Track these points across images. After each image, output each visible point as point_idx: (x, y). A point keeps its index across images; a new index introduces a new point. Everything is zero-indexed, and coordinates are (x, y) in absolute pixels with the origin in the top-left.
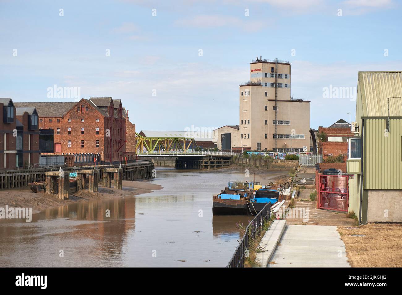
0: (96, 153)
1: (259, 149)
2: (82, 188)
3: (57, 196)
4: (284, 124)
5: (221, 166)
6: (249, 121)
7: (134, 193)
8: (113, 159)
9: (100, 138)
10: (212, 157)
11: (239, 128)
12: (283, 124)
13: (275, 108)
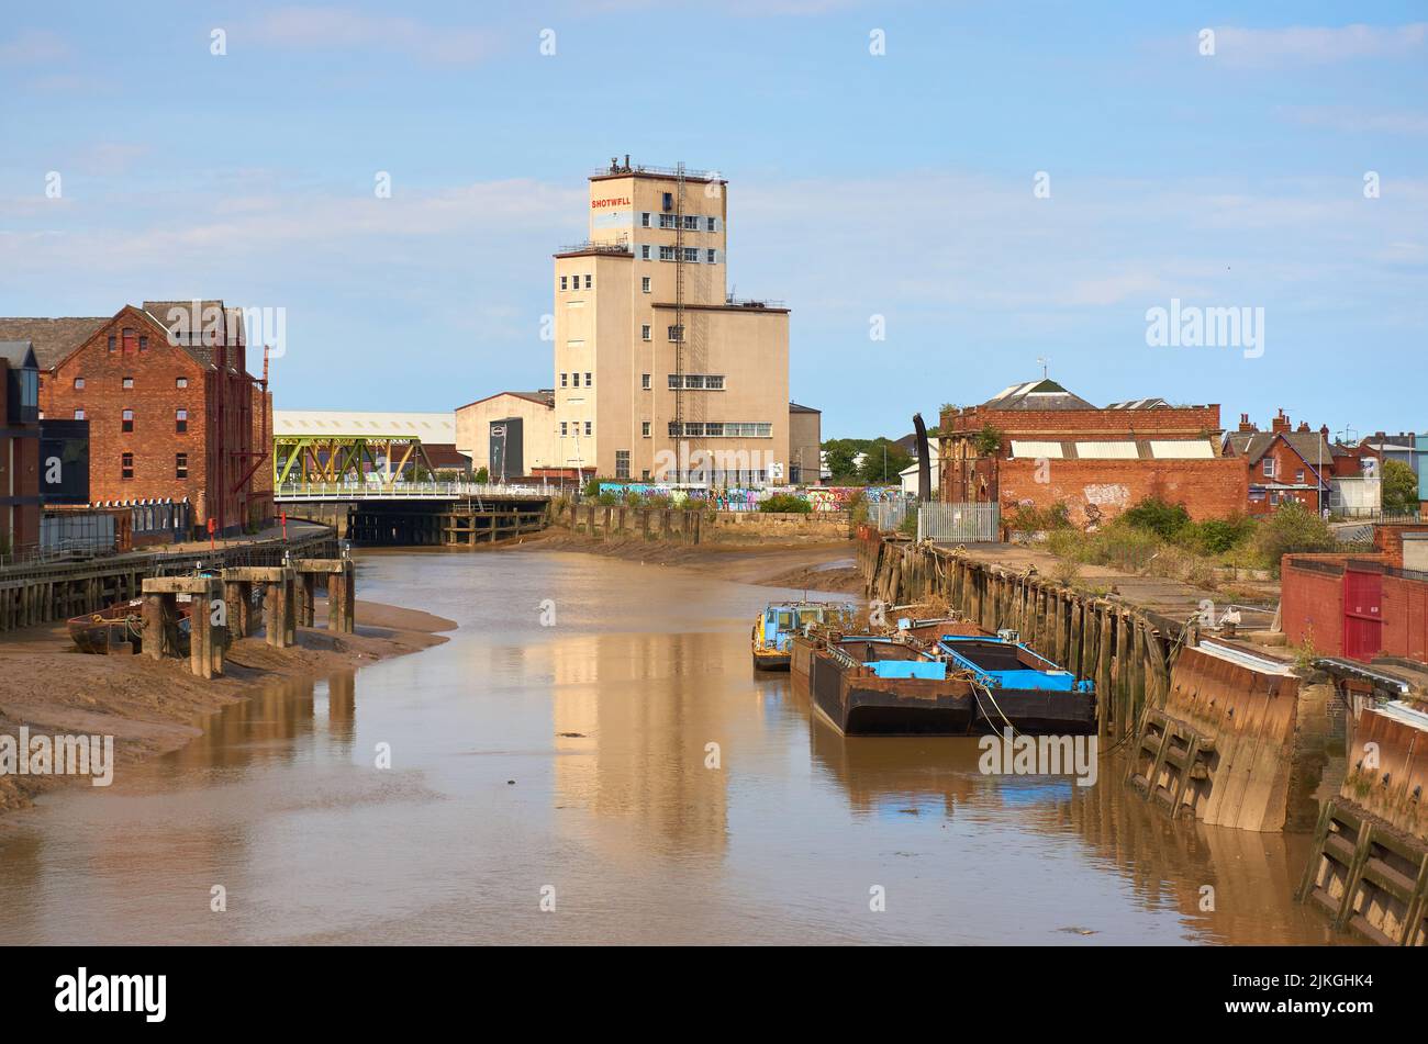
0: (176, 501)
1: (622, 475)
2: (241, 636)
3: (186, 665)
4: (704, 387)
5: (511, 533)
6: (589, 376)
7: (402, 647)
8: (226, 518)
9: (191, 445)
10: (481, 505)
11: (553, 401)
12: (701, 386)
13: (675, 332)
